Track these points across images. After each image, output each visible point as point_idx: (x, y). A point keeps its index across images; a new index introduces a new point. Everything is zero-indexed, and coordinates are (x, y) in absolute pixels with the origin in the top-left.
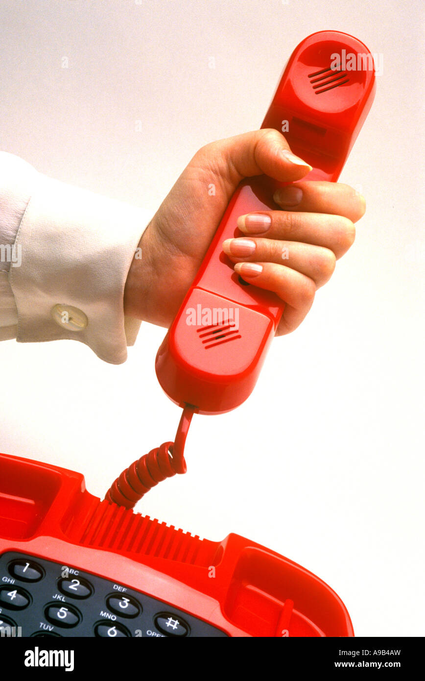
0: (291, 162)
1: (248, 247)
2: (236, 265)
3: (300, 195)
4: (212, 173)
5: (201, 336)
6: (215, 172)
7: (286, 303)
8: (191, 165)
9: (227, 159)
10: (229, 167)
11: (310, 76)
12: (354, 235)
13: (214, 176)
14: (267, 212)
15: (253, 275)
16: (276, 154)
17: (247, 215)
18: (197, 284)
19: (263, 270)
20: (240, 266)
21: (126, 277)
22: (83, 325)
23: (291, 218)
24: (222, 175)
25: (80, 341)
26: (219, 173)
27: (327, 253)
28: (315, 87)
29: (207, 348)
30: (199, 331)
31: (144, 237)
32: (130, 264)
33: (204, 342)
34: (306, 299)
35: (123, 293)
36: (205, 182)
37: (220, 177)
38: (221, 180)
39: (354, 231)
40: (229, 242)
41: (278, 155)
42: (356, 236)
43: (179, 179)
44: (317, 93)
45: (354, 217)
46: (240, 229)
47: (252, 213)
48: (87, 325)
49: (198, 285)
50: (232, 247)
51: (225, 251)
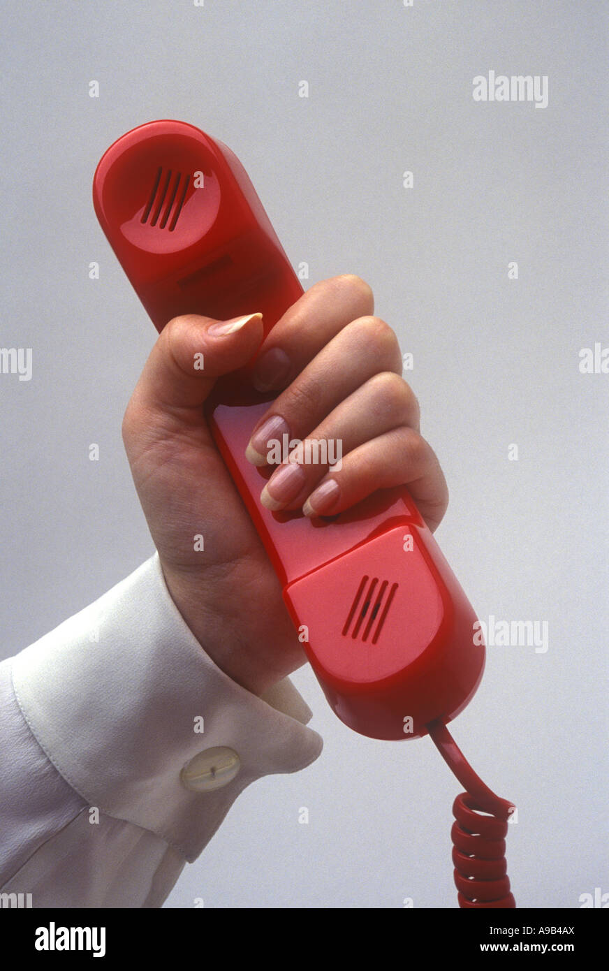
0: (229, 334)
1: (292, 475)
2: (304, 510)
3: (279, 354)
4: (163, 442)
5: (354, 636)
6: (167, 437)
7: (405, 485)
8: (132, 460)
9: (162, 409)
10: (174, 415)
11: (144, 221)
12: (387, 328)
13: (170, 442)
14: (268, 413)
15: (334, 498)
16: (204, 343)
17: (251, 441)
18: (287, 580)
19: (337, 481)
20: (309, 506)
21: (207, 656)
22: (234, 761)
23: (301, 391)
24: (177, 431)
25: (253, 780)
26: (170, 433)
27: (382, 380)
28: (162, 226)
29: (375, 641)
30: (344, 633)
31: (174, 593)
32: (194, 637)
33: (364, 639)
34: (419, 455)
35: (226, 676)
36: (166, 460)
37: (177, 436)
38: (182, 437)
39: (382, 322)
40: (265, 495)
41: (207, 342)
42: (390, 325)
43: (137, 489)
44: (172, 228)
45: (364, 307)
46: (260, 465)
47: (254, 433)
48: (237, 754)
49: (289, 581)
50: (276, 496)
51: (274, 509)
